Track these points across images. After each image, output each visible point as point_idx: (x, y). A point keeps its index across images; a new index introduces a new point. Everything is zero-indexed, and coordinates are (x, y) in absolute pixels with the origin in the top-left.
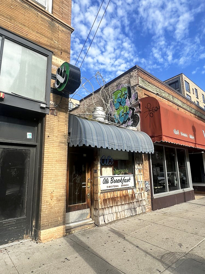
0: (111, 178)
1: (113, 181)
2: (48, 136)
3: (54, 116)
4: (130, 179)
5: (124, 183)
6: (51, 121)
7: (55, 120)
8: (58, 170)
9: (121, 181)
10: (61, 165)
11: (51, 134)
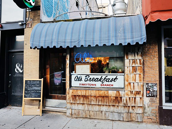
0: (86, 76)
1: (88, 79)
2: (26, 44)
3: (29, 28)
4: (116, 79)
5: (105, 83)
6: (28, 33)
7: (30, 31)
8: (33, 68)
9: (100, 80)
10: (34, 64)
11: (27, 42)
